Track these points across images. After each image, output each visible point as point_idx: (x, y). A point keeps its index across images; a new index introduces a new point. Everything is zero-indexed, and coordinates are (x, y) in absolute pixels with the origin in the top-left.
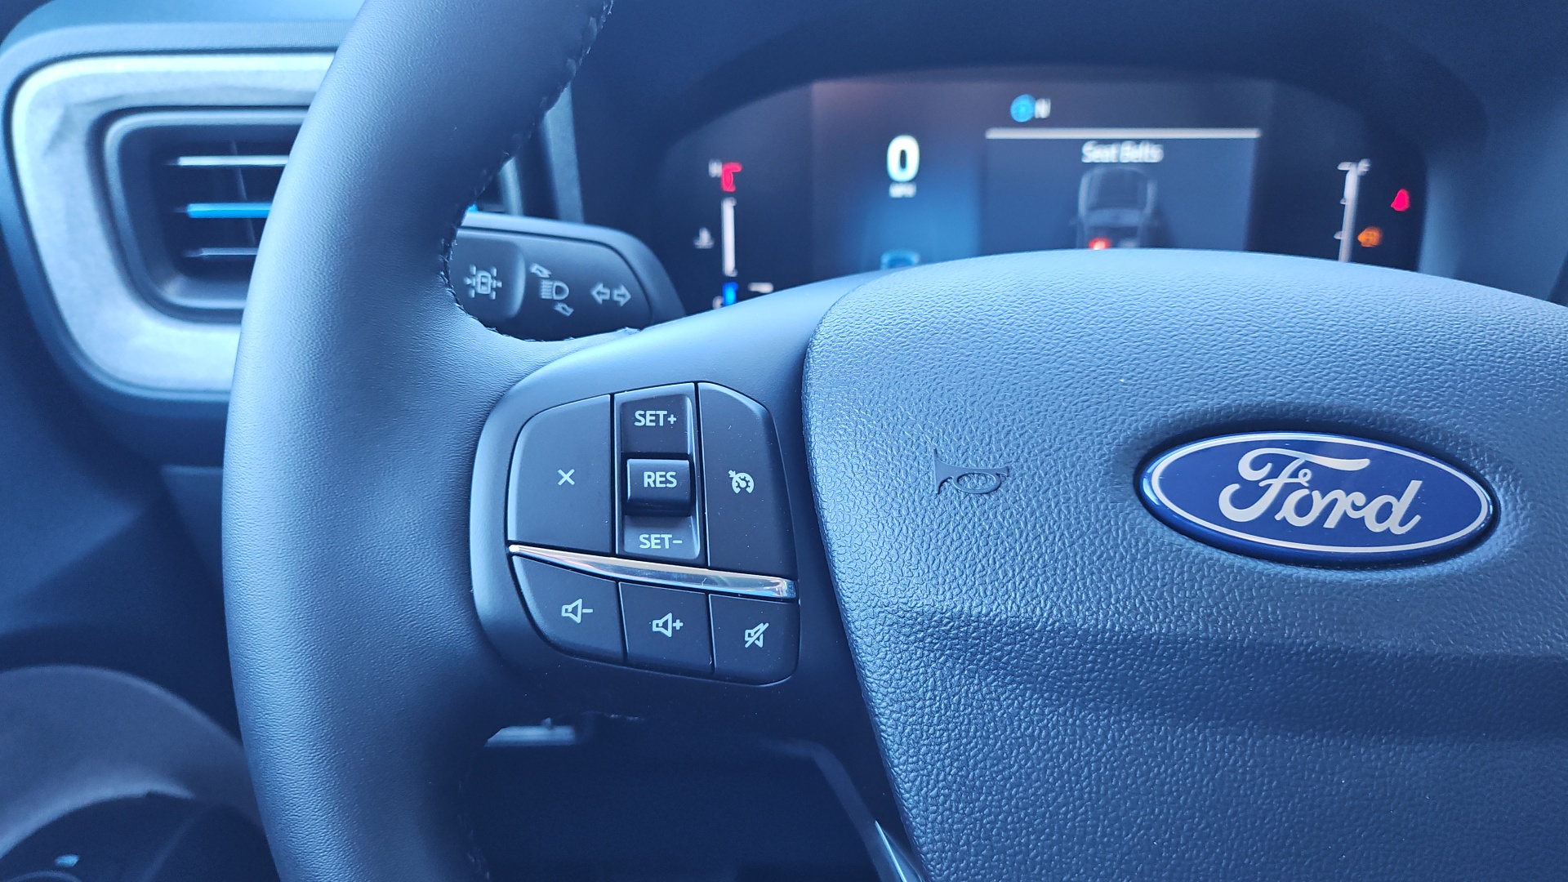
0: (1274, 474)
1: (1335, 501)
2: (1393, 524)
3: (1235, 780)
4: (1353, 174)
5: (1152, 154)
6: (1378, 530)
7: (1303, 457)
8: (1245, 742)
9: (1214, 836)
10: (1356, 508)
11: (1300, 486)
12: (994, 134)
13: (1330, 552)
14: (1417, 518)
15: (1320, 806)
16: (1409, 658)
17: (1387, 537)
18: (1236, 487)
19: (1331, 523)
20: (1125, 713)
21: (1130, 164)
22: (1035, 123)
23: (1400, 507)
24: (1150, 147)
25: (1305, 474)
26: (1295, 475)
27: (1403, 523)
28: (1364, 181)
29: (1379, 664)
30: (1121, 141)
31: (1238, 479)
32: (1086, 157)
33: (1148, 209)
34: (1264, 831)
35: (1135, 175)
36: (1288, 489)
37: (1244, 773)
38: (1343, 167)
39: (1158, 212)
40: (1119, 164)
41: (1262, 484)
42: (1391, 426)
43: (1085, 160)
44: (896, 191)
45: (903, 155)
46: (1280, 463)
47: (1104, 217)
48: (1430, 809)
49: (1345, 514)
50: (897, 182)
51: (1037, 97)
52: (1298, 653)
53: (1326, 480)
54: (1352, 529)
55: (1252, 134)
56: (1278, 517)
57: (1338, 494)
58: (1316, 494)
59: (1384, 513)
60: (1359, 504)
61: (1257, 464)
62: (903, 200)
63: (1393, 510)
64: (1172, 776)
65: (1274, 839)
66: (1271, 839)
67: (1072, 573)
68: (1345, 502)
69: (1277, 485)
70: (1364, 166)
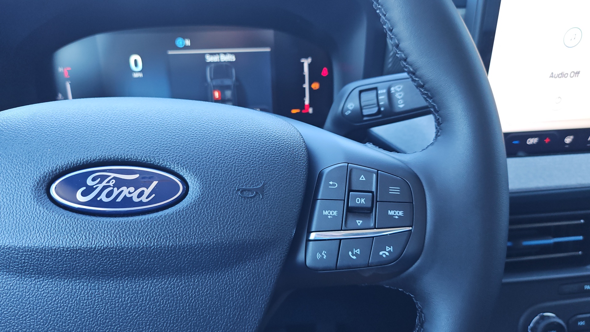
0: (100, 182)
1: (122, 191)
2: (144, 199)
3: (85, 300)
4: (306, 62)
5: (232, 58)
6: (137, 201)
7: (113, 175)
8: (87, 285)
9: (79, 321)
10: (130, 193)
11: (109, 186)
12: (171, 52)
13: (117, 211)
14: (154, 195)
15: (118, 306)
16: (141, 248)
17: (141, 203)
18: (84, 188)
19: (119, 200)
20: (41, 278)
21: (225, 62)
22: (186, 48)
23: (147, 192)
24: (230, 56)
25: (112, 182)
26: (108, 182)
27: (147, 198)
28: (310, 65)
29: (130, 251)
30: (219, 54)
31: (86, 185)
32: (207, 60)
33: (234, 79)
34: (97, 318)
35: (226, 66)
36: (105, 188)
37: (88, 296)
38: (303, 60)
39: (237, 79)
40: (220, 62)
41: (94, 187)
42: (150, 161)
43: (208, 61)
44: (136, 75)
45: (136, 61)
46: (103, 178)
47: (217, 82)
48: (162, 303)
49: (125, 196)
50: (135, 72)
51: (184, 38)
52: (98, 250)
53: (119, 183)
54: (128, 201)
55: (268, 50)
56: (98, 199)
57: (124, 188)
58: (115, 189)
59: (141, 194)
60: (131, 191)
61: (94, 179)
62: (139, 78)
63: (144, 193)
64: (61, 300)
65: (102, 320)
66: (100, 321)
67: (15, 226)
68: (125, 191)
69: (100, 186)
70: (309, 60)
